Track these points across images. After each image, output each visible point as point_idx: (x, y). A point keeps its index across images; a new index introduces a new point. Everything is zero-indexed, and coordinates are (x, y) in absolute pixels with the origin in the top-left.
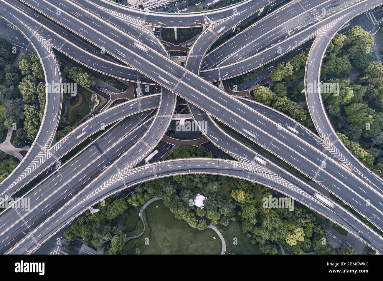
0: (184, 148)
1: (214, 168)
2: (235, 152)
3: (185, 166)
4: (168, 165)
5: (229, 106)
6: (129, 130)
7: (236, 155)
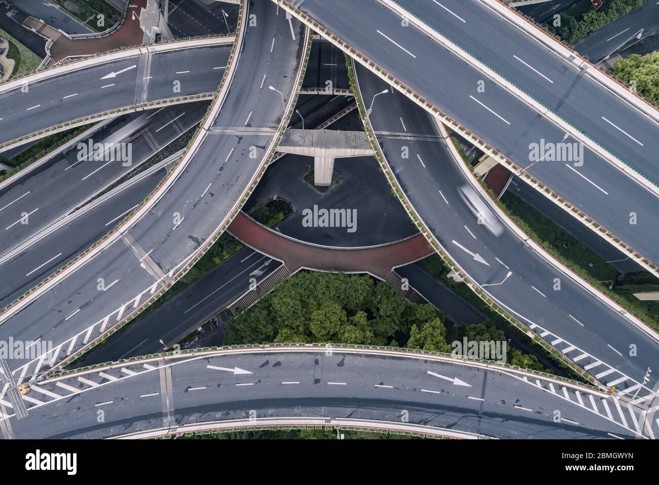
0: (323, 282)
1: (461, 405)
2: (571, 335)
3: (317, 381)
4: (238, 371)
5: (561, 103)
6: (102, 185)
7: (573, 347)
